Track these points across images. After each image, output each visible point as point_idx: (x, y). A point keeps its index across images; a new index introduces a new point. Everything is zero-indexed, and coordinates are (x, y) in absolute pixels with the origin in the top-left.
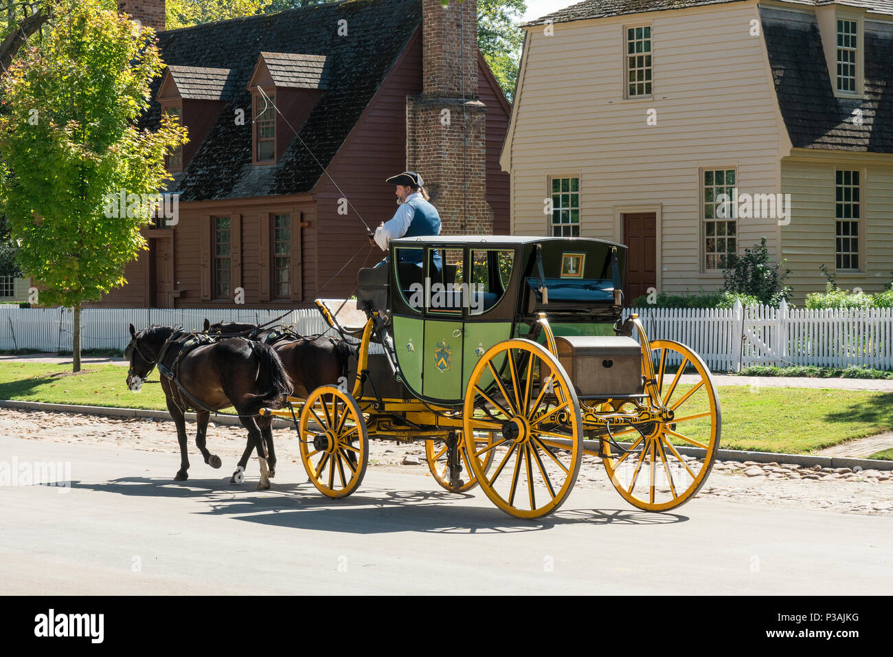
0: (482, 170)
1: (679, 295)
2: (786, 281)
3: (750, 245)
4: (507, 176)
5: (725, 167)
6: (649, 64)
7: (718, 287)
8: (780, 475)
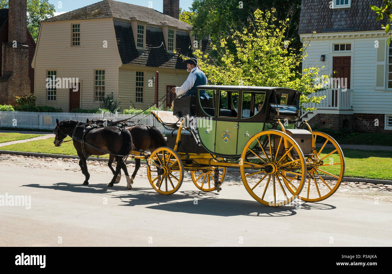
0: (27, 67)
1: (85, 109)
2: (119, 105)
3: (108, 94)
4: (33, 69)
5: (102, 69)
6: (79, 36)
7: (98, 107)
8: (104, 165)
